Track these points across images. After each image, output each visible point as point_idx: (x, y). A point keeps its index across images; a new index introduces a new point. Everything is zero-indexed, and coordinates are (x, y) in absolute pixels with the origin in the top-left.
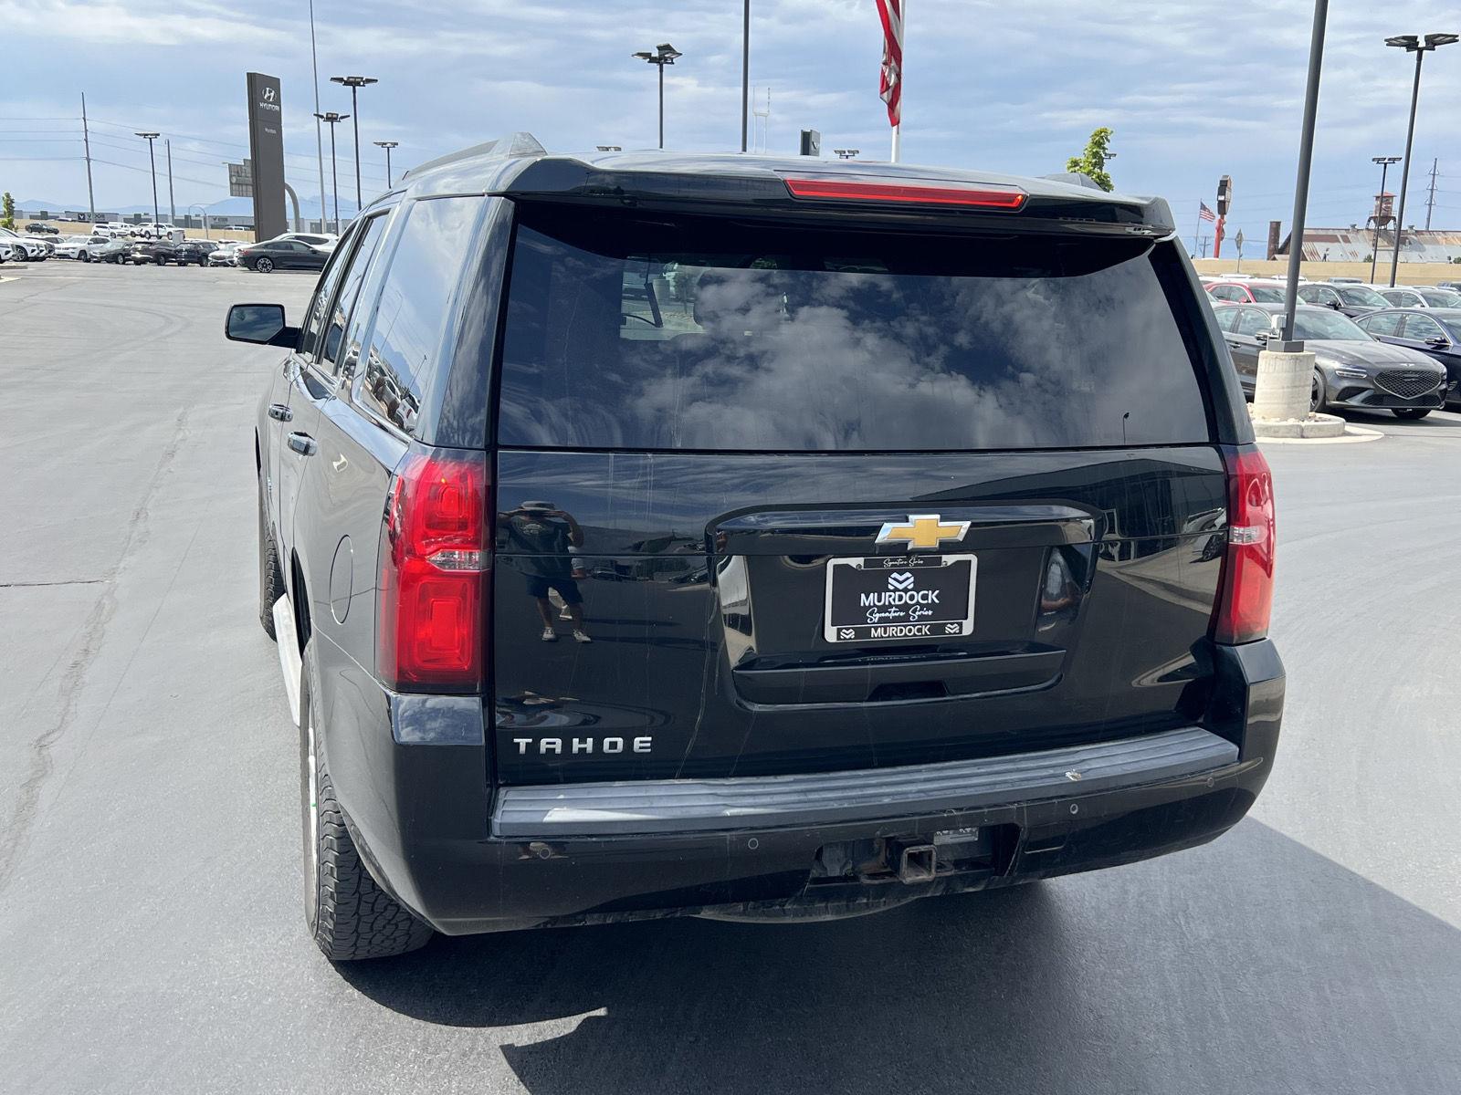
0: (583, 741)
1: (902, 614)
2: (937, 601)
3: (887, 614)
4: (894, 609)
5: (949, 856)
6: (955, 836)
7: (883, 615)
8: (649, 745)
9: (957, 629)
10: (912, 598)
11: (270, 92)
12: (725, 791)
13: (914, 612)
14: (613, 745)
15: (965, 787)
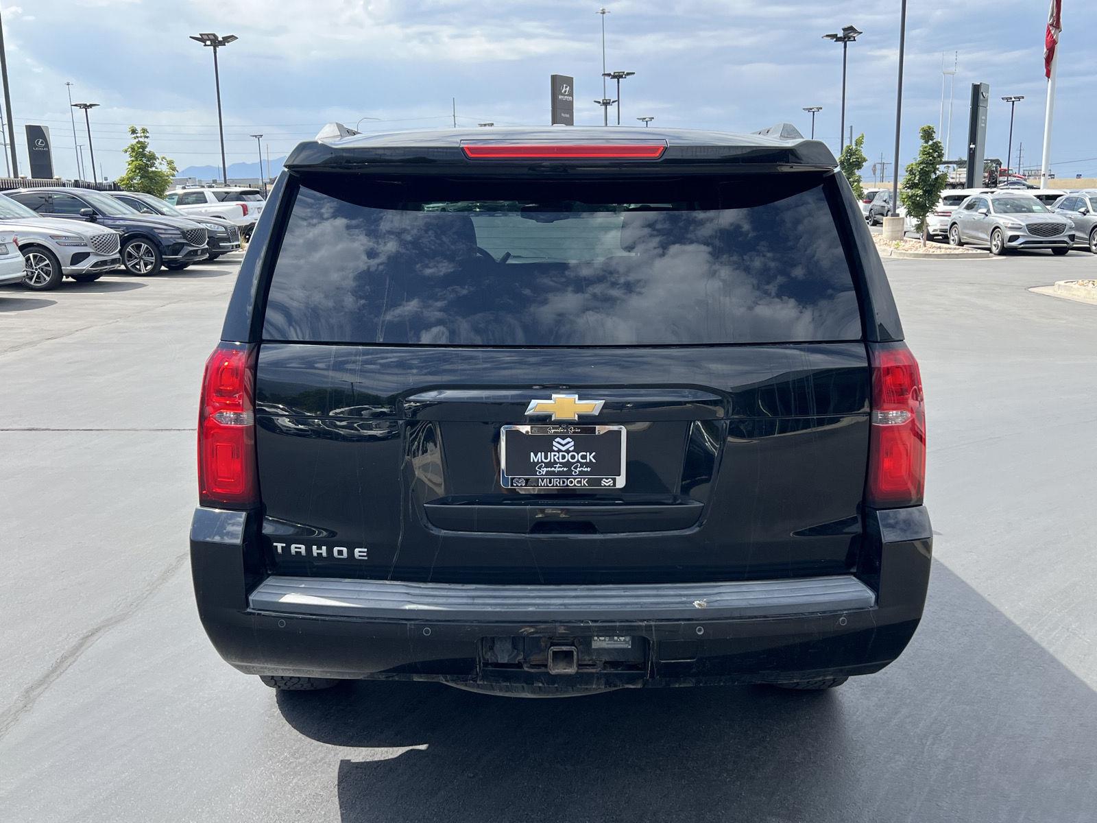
0: (319, 548)
1: (565, 469)
2: (594, 461)
3: (553, 469)
4: (558, 465)
5: (606, 658)
6: (610, 642)
7: (549, 469)
8: (365, 554)
9: (611, 483)
10: (573, 457)
11: (566, 87)
12: (417, 591)
13: (576, 468)
14: (340, 552)
15: (606, 604)
